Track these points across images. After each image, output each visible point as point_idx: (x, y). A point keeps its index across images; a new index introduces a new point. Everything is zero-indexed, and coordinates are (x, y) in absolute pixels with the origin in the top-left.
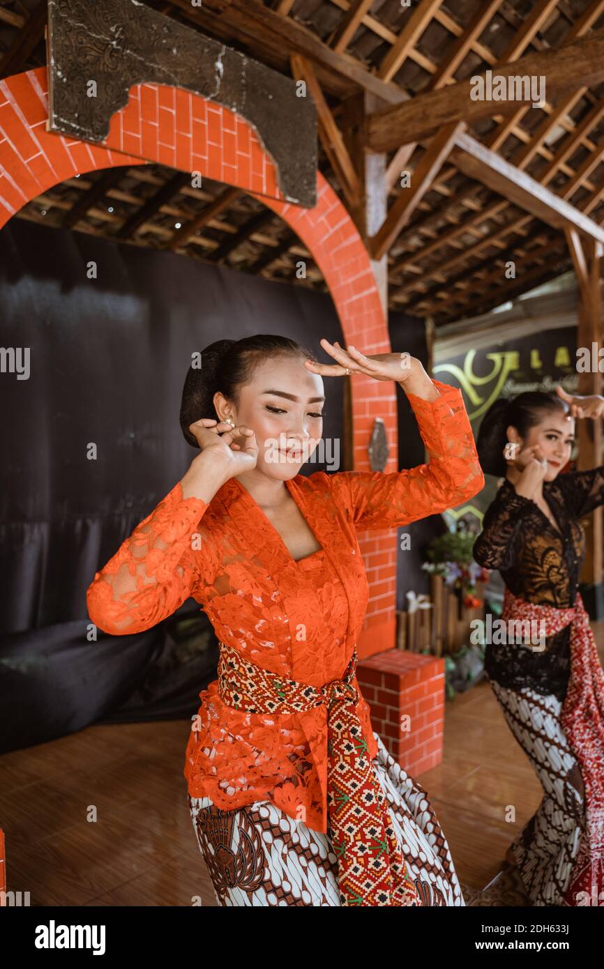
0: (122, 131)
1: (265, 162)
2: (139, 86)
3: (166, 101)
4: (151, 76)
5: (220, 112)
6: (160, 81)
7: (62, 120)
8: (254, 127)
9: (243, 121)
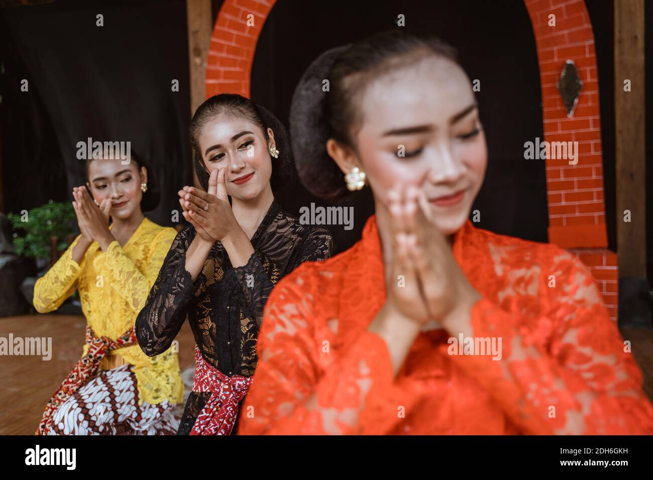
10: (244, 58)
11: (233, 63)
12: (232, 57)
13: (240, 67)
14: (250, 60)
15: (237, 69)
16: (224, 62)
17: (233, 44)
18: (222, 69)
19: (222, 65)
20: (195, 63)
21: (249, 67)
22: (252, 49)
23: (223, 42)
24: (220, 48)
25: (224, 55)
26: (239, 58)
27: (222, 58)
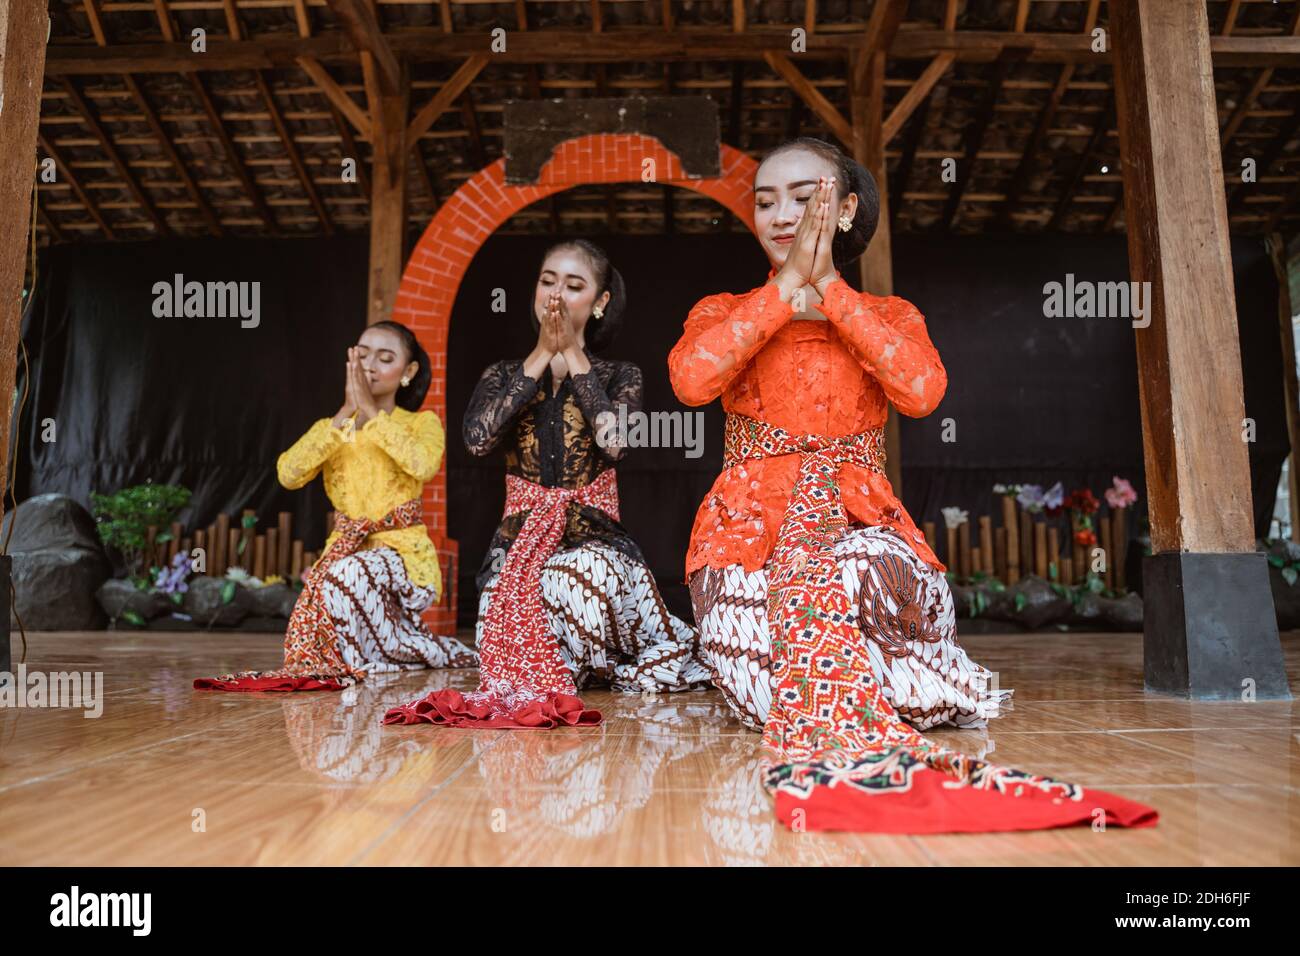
0: (552, 173)
1: (669, 159)
2: (564, 145)
3: (584, 145)
4: (569, 136)
5: (628, 138)
6: (575, 137)
7: (511, 179)
8: (655, 140)
9: (648, 138)
10: (443, 301)
11: (428, 306)
12: (427, 299)
13: (438, 311)
14: (450, 303)
15: (434, 314)
16: (417, 304)
17: (430, 284)
18: (414, 312)
19: (414, 307)
20: (375, 308)
21: (448, 312)
22: (453, 291)
23: (417, 281)
24: (414, 288)
25: (417, 296)
26: (436, 301)
27: (414, 300)
